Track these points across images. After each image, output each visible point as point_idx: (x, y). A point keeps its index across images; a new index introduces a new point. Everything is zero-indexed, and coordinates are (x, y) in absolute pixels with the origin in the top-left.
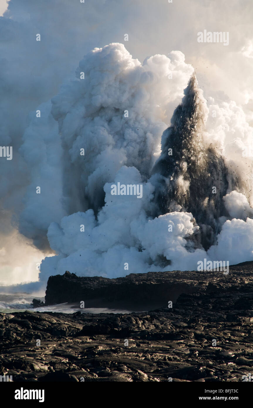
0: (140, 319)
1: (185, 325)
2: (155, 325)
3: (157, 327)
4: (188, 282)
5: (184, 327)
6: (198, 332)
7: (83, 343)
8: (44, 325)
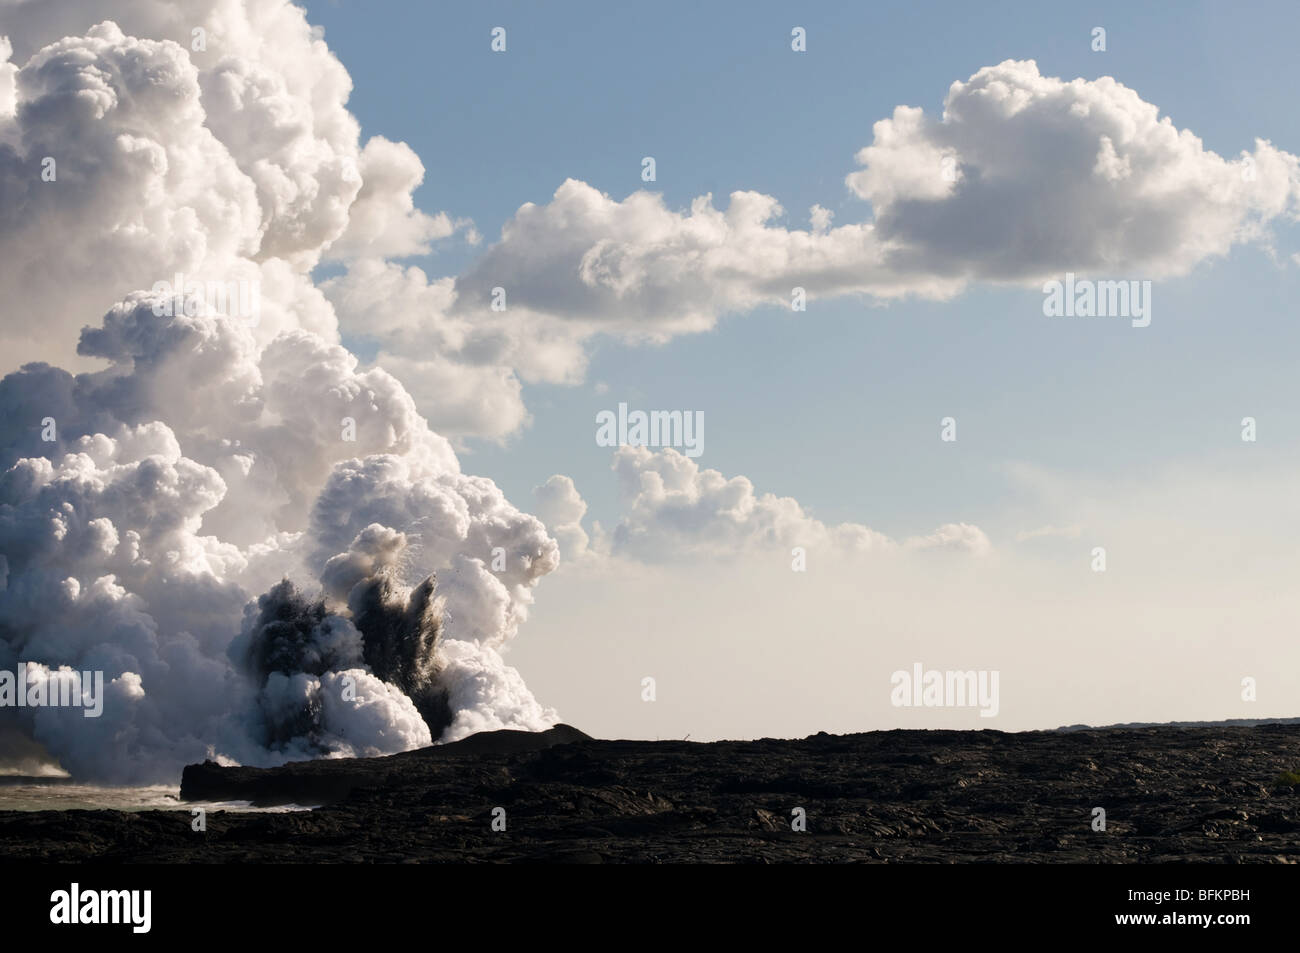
0: (300, 820)
1: (358, 826)
2: (319, 827)
3: (321, 828)
4: (360, 770)
5: (356, 829)
6: (374, 835)
7: (228, 849)
8: (178, 828)
